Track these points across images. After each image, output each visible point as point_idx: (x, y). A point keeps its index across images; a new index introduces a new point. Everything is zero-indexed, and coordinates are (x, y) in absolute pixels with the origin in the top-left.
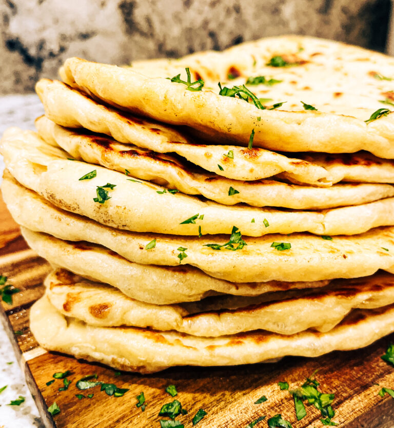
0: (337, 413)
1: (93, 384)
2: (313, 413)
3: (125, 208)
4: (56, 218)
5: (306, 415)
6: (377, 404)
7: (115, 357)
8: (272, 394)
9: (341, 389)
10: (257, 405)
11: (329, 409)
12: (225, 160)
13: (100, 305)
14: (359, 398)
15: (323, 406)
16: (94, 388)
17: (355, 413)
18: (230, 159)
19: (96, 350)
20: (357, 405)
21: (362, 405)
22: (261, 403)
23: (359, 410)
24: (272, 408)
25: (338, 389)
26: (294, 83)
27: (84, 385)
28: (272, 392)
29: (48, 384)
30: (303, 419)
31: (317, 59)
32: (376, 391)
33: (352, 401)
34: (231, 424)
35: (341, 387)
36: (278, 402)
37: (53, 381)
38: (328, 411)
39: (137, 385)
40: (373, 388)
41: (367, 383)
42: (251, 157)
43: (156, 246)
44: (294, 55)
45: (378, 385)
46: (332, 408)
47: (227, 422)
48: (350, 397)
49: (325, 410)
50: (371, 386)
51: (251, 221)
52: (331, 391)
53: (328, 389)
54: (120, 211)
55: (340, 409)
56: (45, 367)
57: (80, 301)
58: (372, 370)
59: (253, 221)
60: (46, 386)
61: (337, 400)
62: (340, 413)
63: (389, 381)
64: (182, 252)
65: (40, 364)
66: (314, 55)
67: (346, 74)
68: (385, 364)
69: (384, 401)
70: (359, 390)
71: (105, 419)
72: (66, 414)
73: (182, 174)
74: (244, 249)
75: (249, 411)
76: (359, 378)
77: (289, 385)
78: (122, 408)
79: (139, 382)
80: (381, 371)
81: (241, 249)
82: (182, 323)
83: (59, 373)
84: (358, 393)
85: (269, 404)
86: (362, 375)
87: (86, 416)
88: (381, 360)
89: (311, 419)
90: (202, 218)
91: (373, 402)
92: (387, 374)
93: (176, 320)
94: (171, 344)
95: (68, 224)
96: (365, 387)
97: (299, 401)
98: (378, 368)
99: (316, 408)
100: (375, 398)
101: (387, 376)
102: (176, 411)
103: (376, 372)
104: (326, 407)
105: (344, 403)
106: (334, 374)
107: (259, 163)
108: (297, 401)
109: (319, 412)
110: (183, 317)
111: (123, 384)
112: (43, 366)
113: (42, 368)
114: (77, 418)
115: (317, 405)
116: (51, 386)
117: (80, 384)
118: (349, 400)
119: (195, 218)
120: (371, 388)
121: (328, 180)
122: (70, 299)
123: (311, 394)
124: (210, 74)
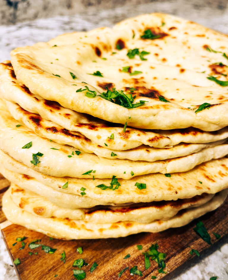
0: (167, 265)
1: (38, 246)
2: (154, 265)
3: (49, 168)
4: (10, 163)
5: (150, 266)
6: (188, 259)
7: (49, 233)
8: (133, 253)
9: (170, 250)
10: (125, 260)
11: (163, 262)
12: (109, 140)
13: (39, 208)
14: (179, 256)
15: (159, 261)
16: (38, 248)
17: (176, 265)
18: (112, 140)
19: (39, 228)
20: (178, 260)
21: (180, 260)
22: (127, 258)
23: (178, 264)
24: (133, 261)
25: (169, 249)
26: (157, 55)
27: (32, 246)
28: (133, 251)
29: (14, 245)
30: (149, 269)
31: (173, 33)
32: (188, 251)
33: (176, 258)
34: (110, 272)
35: (170, 248)
36: (136, 258)
37: (16, 243)
38: (162, 264)
39: (61, 246)
40: (187, 249)
41: (184, 245)
42: (125, 138)
43: (68, 186)
44: (158, 28)
45: (190, 247)
46: (164, 262)
47: (108, 271)
48: (174, 255)
49: (160, 264)
50: (186, 248)
51: (123, 173)
52: (165, 251)
53: (163, 249)
54: (46, 169)
55: (169, 263)
56: (11, 234)
57: (28, 204)
58: (188, 237)
59: (125, 173)
60: (12, 246)
61: (167, 257)
62: (169, 265)
63: (196, 244)
64: (83, 191)
65: (9, 232)
66: (171, 29)
67: (189, 48)
68: (195, 233)
69: (192, 258)
70: (180, 250)
71: (44, 268)
72: (23, 265)
73: (83, 143)
74: (119, 189)
75: (121, 264)
76: (180, 243)
77: (142, 247)
78: (53, 261)
79: (62, 244)
80: (193, 238)
81: (118, 189)
82: (85, 217)
83: (19, 237)
84: (179, 252)
85: (131, 259)
86: (182, 241)
87: (34, 266)
88: (193, 231)
89: (152, 269)
90: (94, 172)
91: (186, 258)
92: (195, 240)
93: (82, 216)
94: (79, 229)
95: (18, 168)
96: (183, 248)
97: (147, 258)
98: (191, 236)
99: (156, 262)
100: (188, 255)
101: (195, 241)
102: (82, 265)
103: (189, 238)
104: (161, 262)
105: (171, 259)
106: (167, 240)
107: (129, 141)
108: (146, 257)
109: (157, 265)
110: (85, 213)
111: (54, 245)
112: (11, 233)
113: (10, 234)
114: (29, 267)
115: (156, 260)
116: (15, 246)
117: (30, 246)
118: (173, 257)
119: (90, 172)
120: (186, 249)
121: (170, 145)
122: (23, 202)
123: (153, 253)
124: (105, 48)
